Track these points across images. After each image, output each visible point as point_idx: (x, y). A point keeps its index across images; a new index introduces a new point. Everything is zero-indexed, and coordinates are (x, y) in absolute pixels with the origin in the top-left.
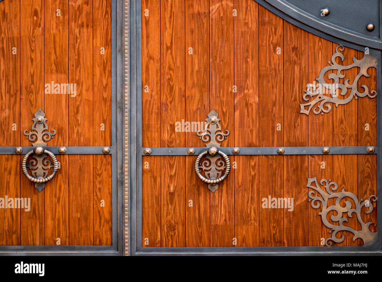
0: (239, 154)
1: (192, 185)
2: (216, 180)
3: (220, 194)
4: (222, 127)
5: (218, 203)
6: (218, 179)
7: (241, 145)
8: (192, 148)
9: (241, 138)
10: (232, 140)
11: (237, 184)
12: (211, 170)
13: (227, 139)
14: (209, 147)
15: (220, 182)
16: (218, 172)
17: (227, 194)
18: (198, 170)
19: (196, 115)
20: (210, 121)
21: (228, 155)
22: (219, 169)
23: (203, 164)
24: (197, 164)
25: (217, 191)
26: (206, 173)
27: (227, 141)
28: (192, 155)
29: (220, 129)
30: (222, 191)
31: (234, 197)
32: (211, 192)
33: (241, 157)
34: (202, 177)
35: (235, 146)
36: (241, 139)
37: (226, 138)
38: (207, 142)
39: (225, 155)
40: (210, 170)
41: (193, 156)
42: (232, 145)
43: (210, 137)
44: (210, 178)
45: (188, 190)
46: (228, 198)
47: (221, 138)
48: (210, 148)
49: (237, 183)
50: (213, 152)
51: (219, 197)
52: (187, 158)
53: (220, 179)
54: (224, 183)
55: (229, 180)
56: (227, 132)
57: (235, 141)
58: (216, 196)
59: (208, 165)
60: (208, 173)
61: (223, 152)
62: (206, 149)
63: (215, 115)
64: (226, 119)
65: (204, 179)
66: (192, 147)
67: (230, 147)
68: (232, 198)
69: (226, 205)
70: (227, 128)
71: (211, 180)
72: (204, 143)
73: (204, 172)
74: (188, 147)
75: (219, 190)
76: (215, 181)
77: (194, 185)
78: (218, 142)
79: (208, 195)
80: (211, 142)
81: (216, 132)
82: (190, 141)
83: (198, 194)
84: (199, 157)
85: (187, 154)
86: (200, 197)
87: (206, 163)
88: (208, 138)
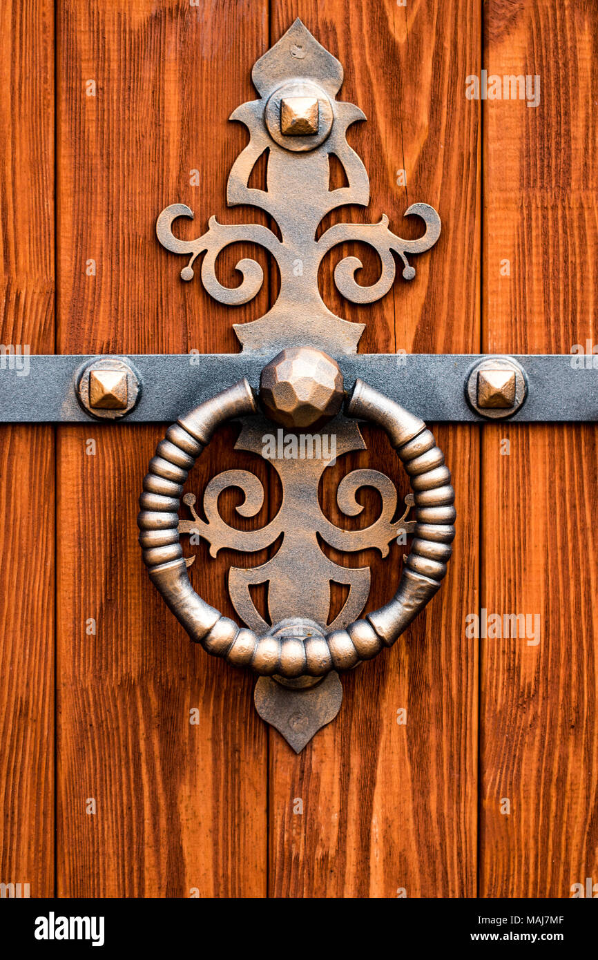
0: (519, 418)
1: (112, 682)
2: (327, 638)
3: (355, 761)
4: (379, 174)
5: (342, 839)
6: (348, 630)
7: (537, 337)
8: (113, 359)
9: (536, 272)
10: (460, 290)
11: (502, 678)
12: (282, 551)
13: (424, 279)
14: (268, 354)
15: (360, 655)
16: (344, 575)
17: (419, 763)
18: (172, 550)
19: (148, 73)
20: (273, 126)
21: (430, 425)
22: (350, 541)
23: (210, 503)
24: (166, 501)
25: (328, 737)
26: (239, 579)
27: (416, 298)
28: (118, 424)
29: (358, 191)
30: (372, 735)
31: (471, 790)
32: (278, 746)
33: (539, 443)
34: (202, 615)
35: (490, 345)
36: (537, 286)
37: (408, 272)
38: (249, 309)
39: (407, 425)
40: (271, 551)
41: (128, 436)
42: (459, 338)
43: (270, 264)
44: (267, 622)
45: (83, 730)
46: (421, 790)
47: (368, 275)
48: (280, 357)
49: (502, 663)
50: (304, 395)
51: (345, 789)
52: (70, 448)
53: (365, 634)
54: (392, 664)
55: (437, 642)
56: (416, 226)
57: (491, 300)
58: (325, 778)
59: (250, 508)
60: (257, 575)
61: (386, 394)
62: (234, 367)
63: (320, 72)
64: (415, 105)
65: (223, 630)
66: (111, 349)
67: (448, 351)
68: (457, 796)
69: (404, 860)
70: (419, 190)
71: (283, 640)
72: (220, 317)
73: (219, 569)
74: (76, 349)
75: (347, 727)
76: (319, 651)
77: (127, 685)
78: (344, 306)
79: (253, 771)
80: (280, 307)
81: (326, 222)
82: (96, 302)
83: (166, 756)
84: (179, 435)
85: (69, 413)
86: (184, 790)
87: (238, 495)
88: (253, 274)
